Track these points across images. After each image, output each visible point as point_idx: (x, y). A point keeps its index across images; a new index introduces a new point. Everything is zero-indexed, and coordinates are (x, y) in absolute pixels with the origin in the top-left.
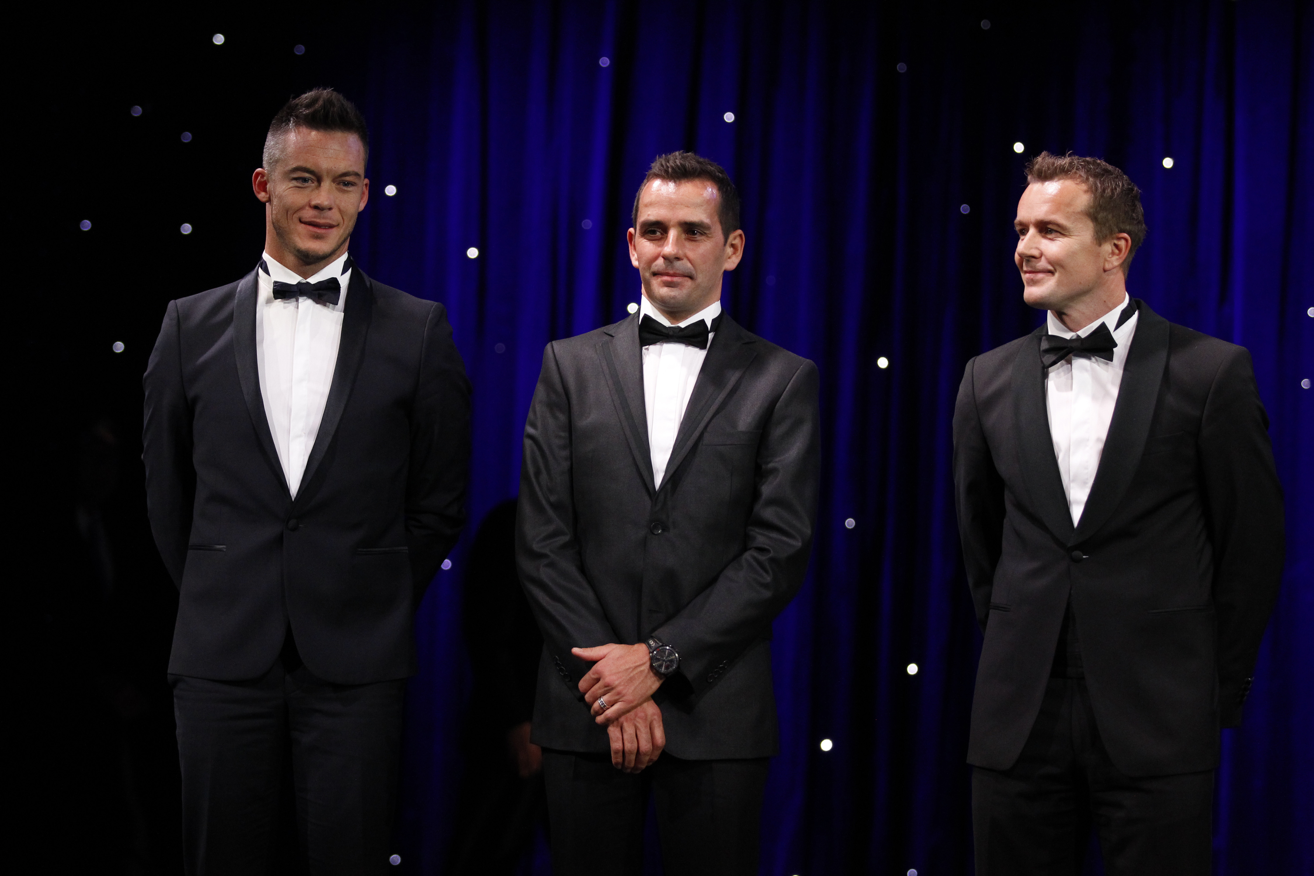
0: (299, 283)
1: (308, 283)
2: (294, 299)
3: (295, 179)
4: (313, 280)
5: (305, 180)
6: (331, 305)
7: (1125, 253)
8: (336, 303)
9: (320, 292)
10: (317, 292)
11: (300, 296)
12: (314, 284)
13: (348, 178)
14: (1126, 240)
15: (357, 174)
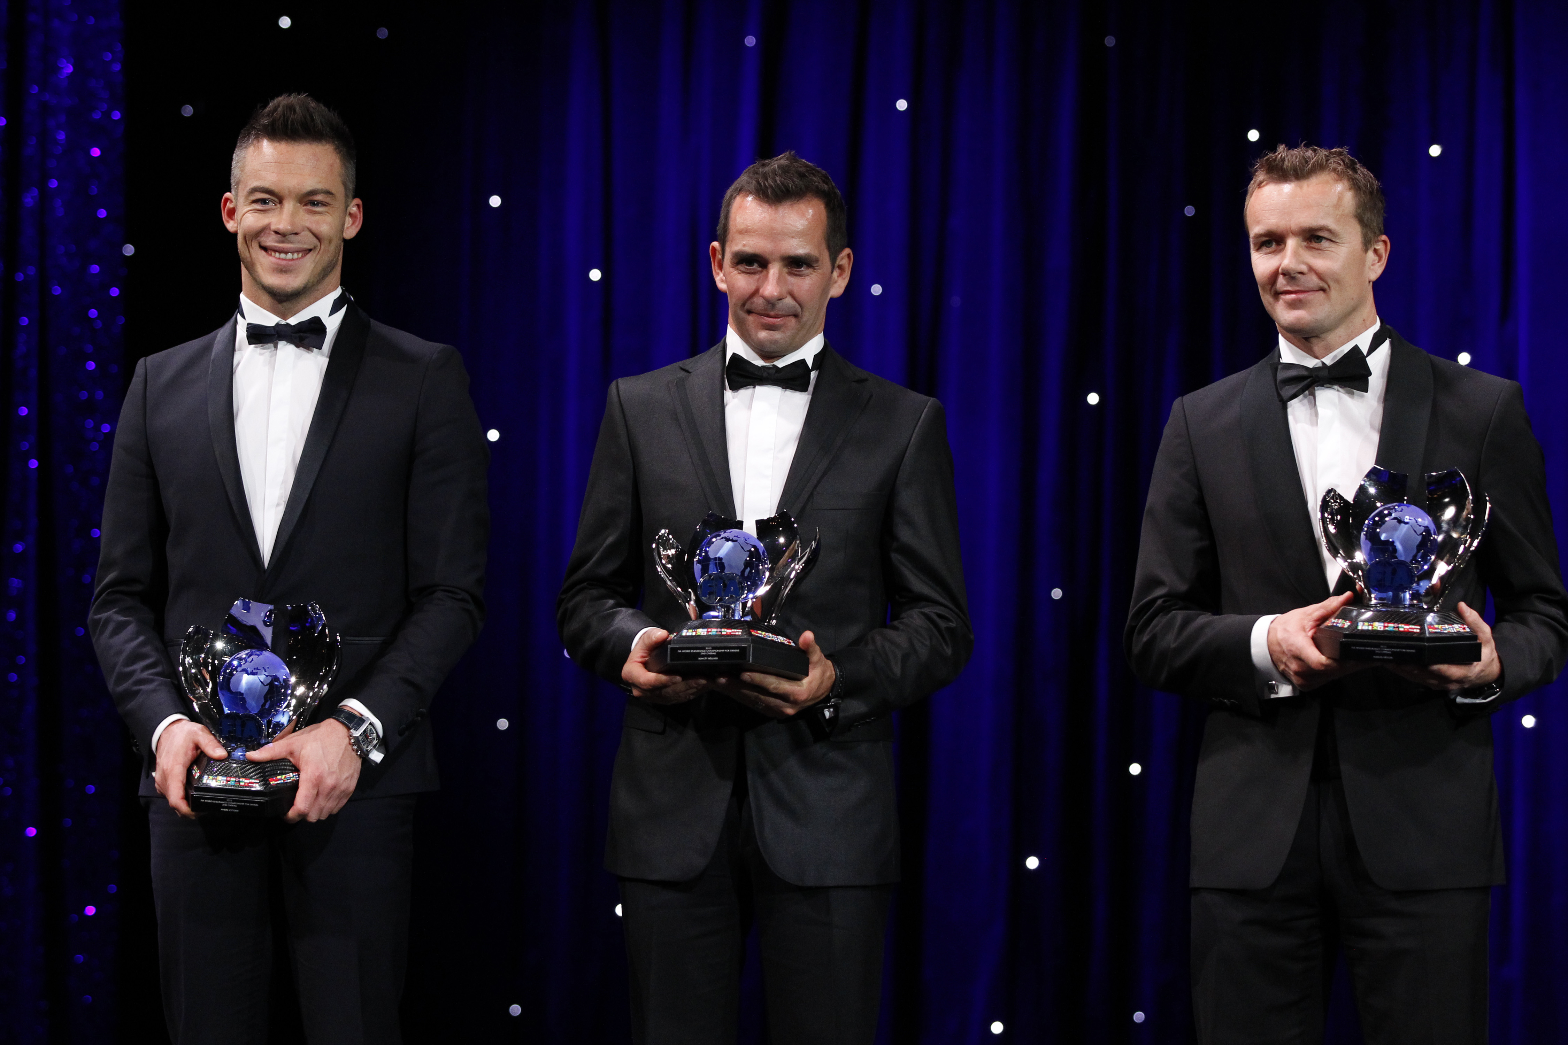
0: (277, 325)
1: (288, 324)
2: (272, 345)
3: (255, 201)
4: (293, 321)
5: (263, 201)
6: (315, 350)
7: (1385, 259)
8: (320, 347)
9: (302, 334)
10: (298, 335)
11: (279, 341)
12: (294, 326)
13: (319, 197)
14: (1385, 242)
15: (328, 193)
